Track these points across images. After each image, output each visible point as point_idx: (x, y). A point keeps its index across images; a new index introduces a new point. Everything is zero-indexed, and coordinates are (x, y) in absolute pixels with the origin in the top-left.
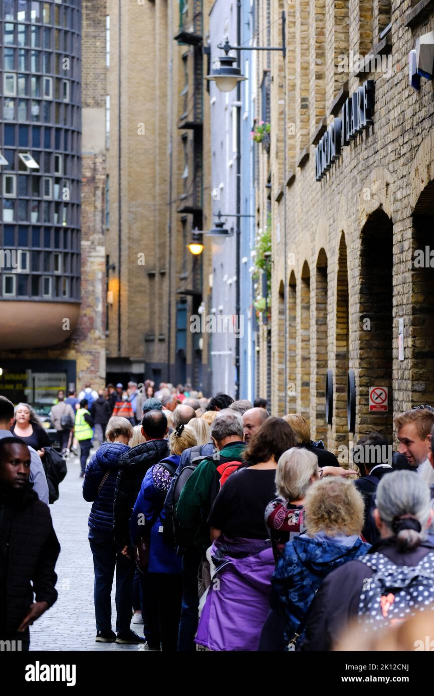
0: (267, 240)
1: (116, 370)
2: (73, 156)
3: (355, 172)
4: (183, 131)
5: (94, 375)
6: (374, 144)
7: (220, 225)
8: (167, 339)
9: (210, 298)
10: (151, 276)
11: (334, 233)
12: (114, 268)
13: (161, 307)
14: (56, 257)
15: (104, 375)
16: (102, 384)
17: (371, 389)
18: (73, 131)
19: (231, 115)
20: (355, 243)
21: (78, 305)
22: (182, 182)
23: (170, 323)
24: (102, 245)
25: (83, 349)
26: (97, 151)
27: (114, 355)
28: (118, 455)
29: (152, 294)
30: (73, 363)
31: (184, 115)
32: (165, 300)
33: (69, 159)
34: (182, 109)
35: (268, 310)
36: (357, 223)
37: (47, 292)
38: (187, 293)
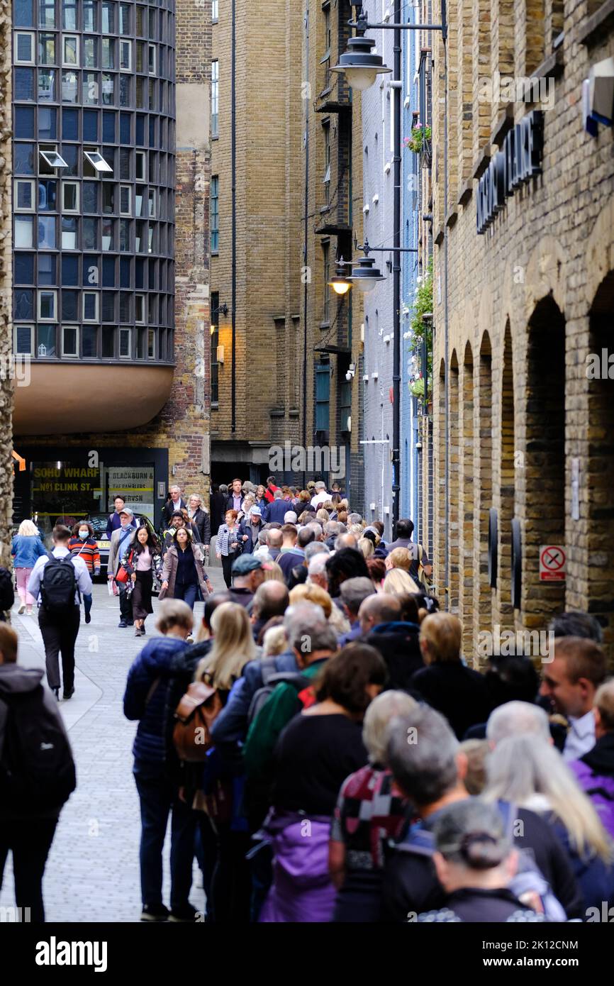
0: (428, 295)
1: (229, 458)
2: (162, 154)
3: (521, 235)
4: (324, 115)
5: (193, 471)
6: (542, 201)
7: (369, 263)
8: (301, 415)
9: (362, 358)
10: (280, 323)
11: (499, 313)
12: (226, 312)
13: (293, 368)
14: (139, 300)
15: (207, 469)
16: (206, 484)
17: (542, 549)
18: (163, 118)
19: (389, 98)
20: (521, 337)
21: (170, 369)
22: (322, 188)
23: (305, 393)
24: (205, 283)
25: (177, 433)
26: (197, 146)
27: (226, 437)
28: (171, 654)
29: (280, 350)
30: (165, 452)
31: (325, 92)
32: (300, 359)
33: (157, 158)
34: (322, 83)
35: (428, 395)
36: (523, 310)
37: (124, 352)
38: (330, 349)
